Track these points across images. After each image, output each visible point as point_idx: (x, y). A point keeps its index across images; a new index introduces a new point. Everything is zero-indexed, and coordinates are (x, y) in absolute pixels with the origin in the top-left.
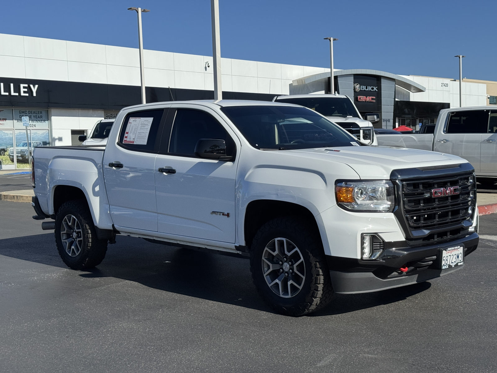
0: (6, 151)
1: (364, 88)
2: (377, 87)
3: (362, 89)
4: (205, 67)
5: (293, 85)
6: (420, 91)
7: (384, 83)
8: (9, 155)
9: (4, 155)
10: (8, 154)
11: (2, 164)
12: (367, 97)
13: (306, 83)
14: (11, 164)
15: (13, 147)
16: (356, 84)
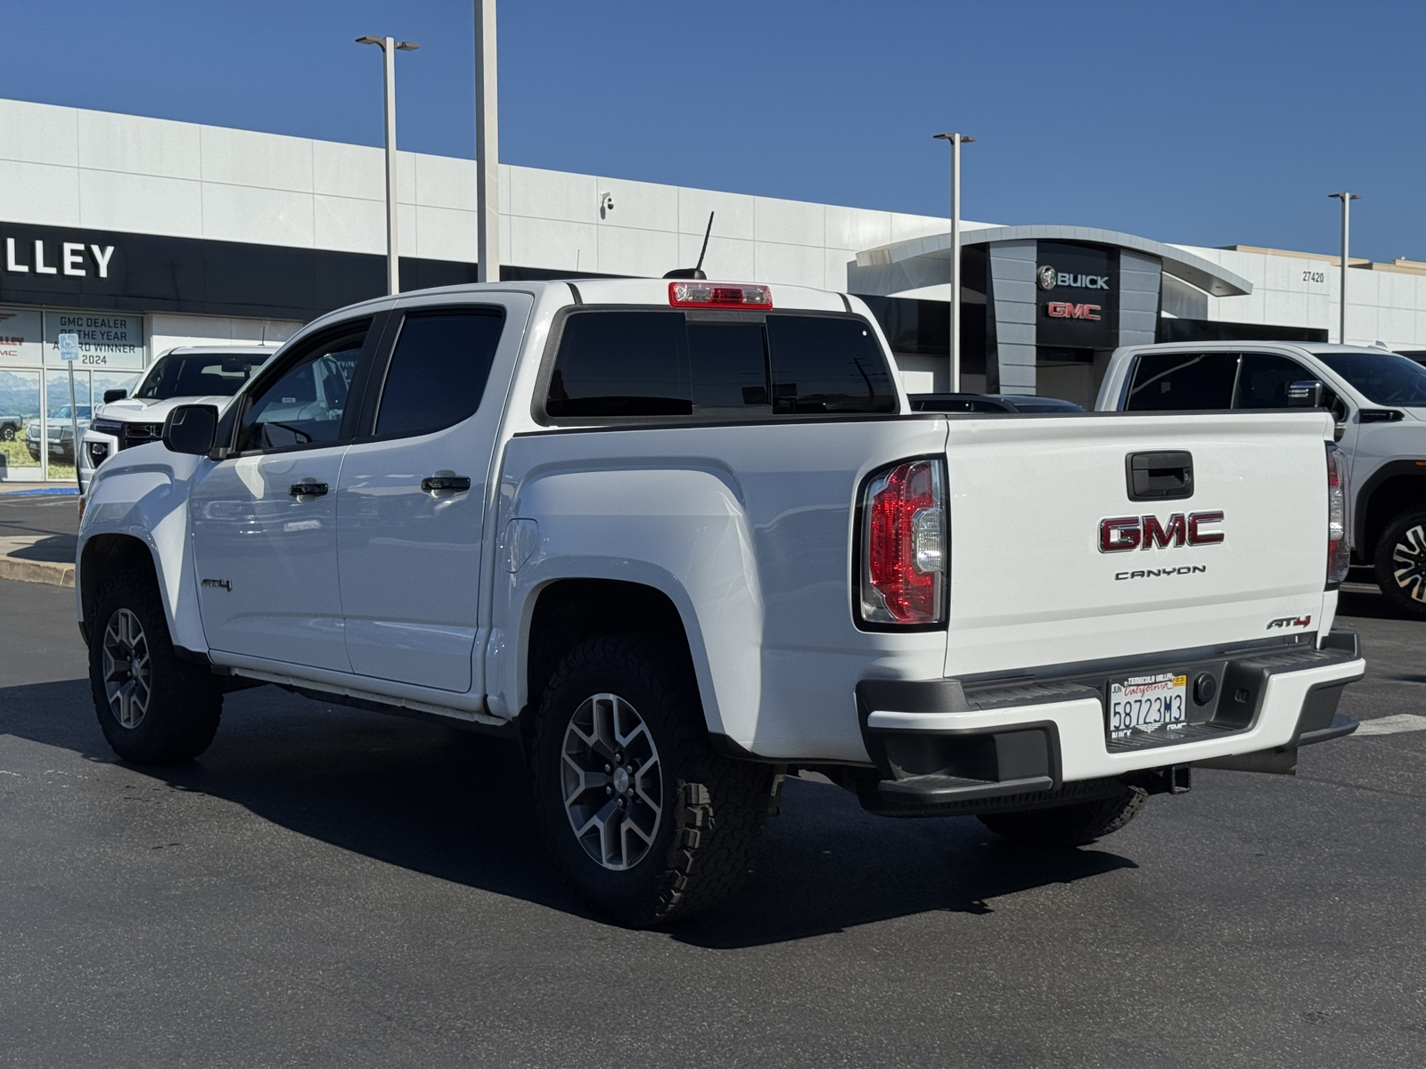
0: (20, 429)
1: (1068, 279)
2: (1106, 278)
3: (1063, 281)
4: (599, 208)
5: (859, 265)
6: (1236, 291)
7: (1127, 267)
8: (27, 440)
9: (13, 440)
10: (24, 437)
11: (7, 465)
12: (1075, 307)
13: (894, 262)
14: (31, 464)
15: (39, 417)
16: (1045, 268)
